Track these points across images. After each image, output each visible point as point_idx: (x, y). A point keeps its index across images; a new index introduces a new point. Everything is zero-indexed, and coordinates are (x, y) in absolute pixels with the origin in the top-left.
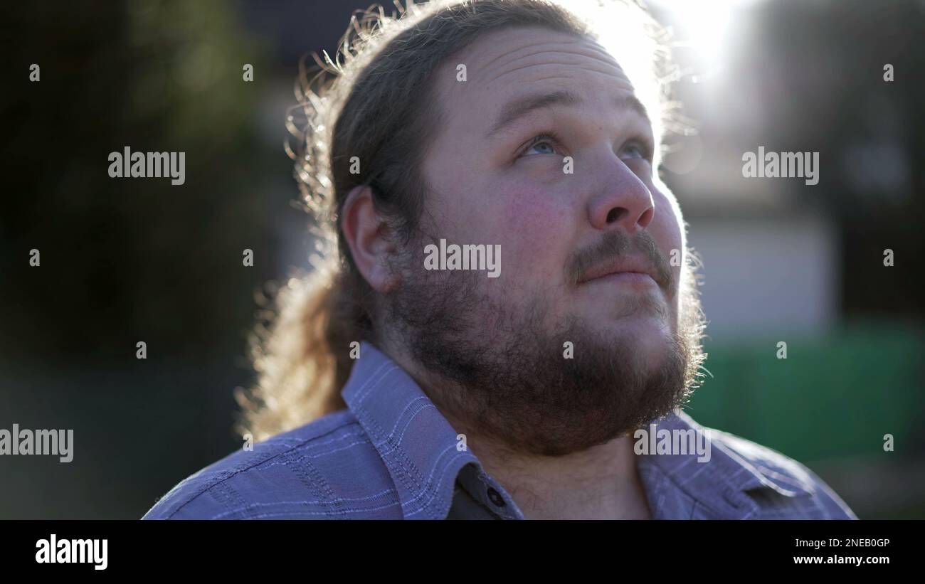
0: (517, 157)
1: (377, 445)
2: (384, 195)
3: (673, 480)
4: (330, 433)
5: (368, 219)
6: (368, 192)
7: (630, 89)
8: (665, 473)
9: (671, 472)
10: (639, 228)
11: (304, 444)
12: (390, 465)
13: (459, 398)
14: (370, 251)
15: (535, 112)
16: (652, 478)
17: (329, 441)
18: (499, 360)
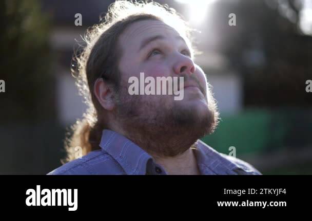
0: (148, 57)
1: (116, 159)
2: (107, 79)
3: (209, 168)
4: (97, 157)
5: (102, 88)
6: (101, 79)
7: (178, 34)
8: (207, 166)
9: (209, 166)
10: (191, 73)
11: (88, 161)
12: (121, 164)
13: (140, 140)
14: (105, 99)
15: (152, 42)
16: (202, 168)
17: (97, 159)
18: (153, 122)
